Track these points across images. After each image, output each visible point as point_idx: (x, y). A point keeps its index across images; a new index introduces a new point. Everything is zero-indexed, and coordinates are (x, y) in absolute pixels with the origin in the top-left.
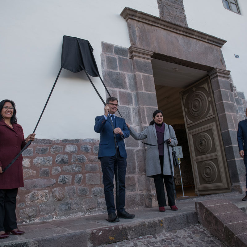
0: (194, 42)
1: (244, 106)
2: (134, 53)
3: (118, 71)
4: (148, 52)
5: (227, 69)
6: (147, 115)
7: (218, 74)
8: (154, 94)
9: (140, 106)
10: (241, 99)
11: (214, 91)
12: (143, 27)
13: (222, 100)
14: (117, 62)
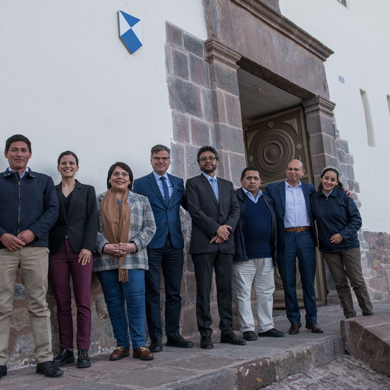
0: (292, 45)
1: (347, 164)
2: (214, 53)
3: (190, 81)
4: (234, 53)
5: (331, 100)
6: (231, 166)
7: (320, 106)
8: (240, 130)
9: (222, 150)
10: (345, 152)
11: (309, 134)
12: (227, 7)
13: (323, 152)
14: (187, 64)
